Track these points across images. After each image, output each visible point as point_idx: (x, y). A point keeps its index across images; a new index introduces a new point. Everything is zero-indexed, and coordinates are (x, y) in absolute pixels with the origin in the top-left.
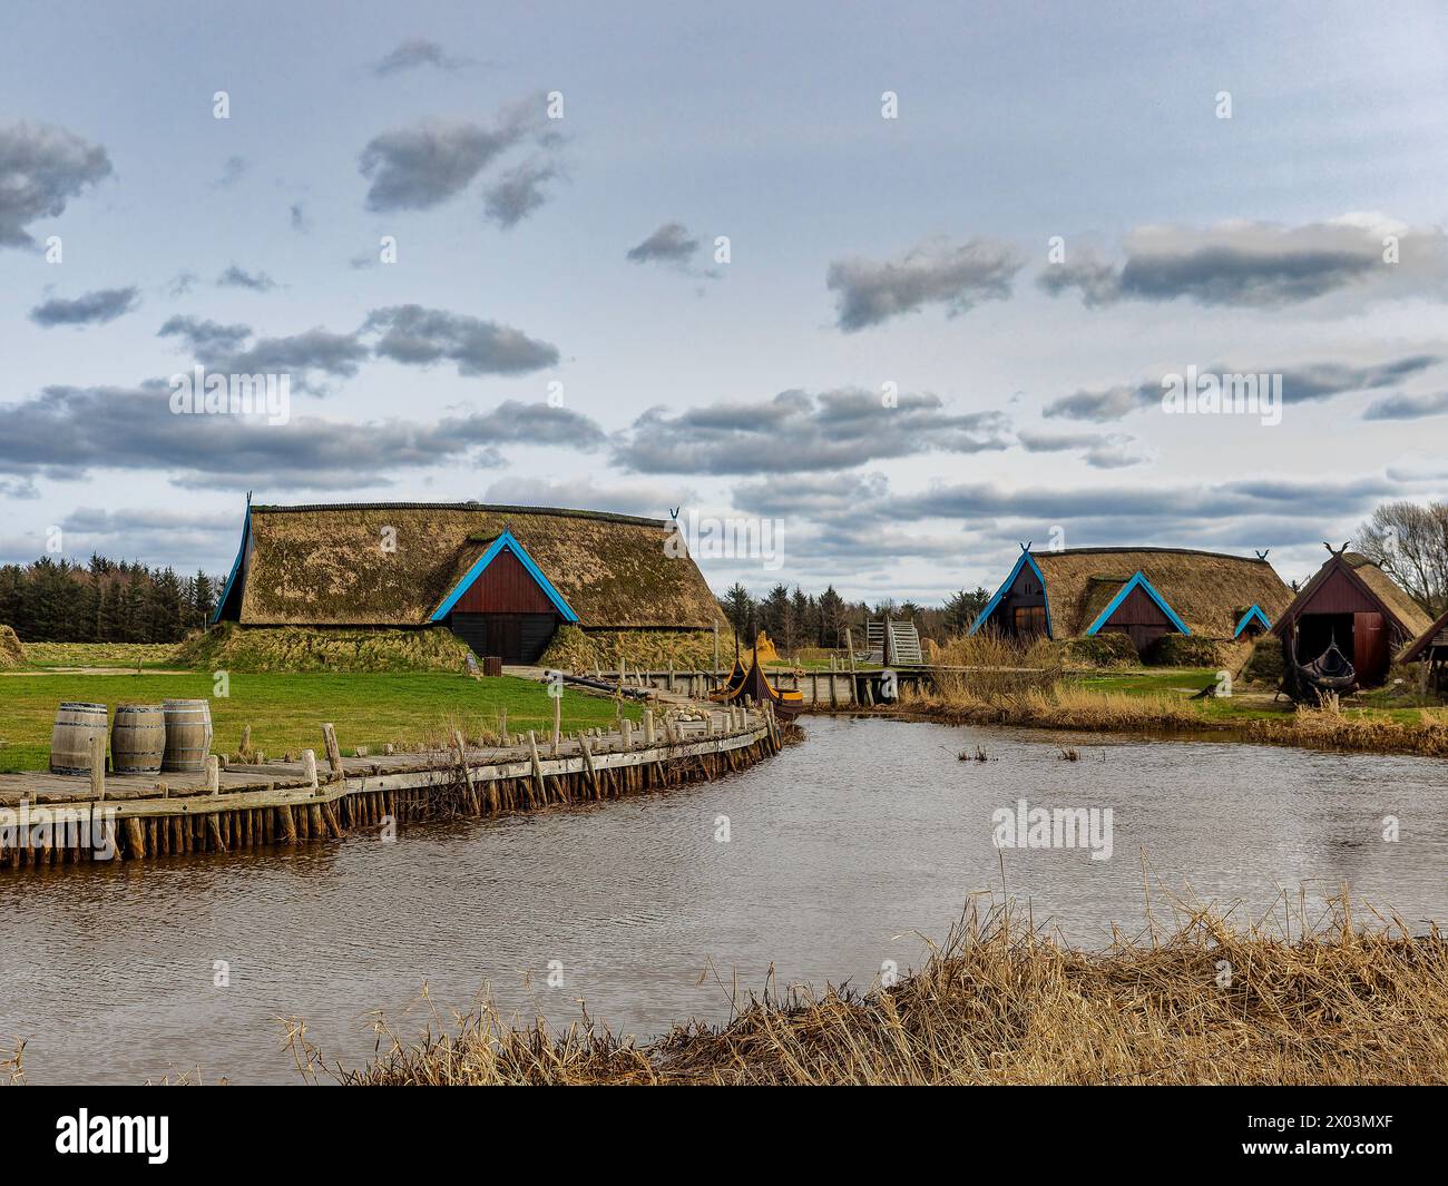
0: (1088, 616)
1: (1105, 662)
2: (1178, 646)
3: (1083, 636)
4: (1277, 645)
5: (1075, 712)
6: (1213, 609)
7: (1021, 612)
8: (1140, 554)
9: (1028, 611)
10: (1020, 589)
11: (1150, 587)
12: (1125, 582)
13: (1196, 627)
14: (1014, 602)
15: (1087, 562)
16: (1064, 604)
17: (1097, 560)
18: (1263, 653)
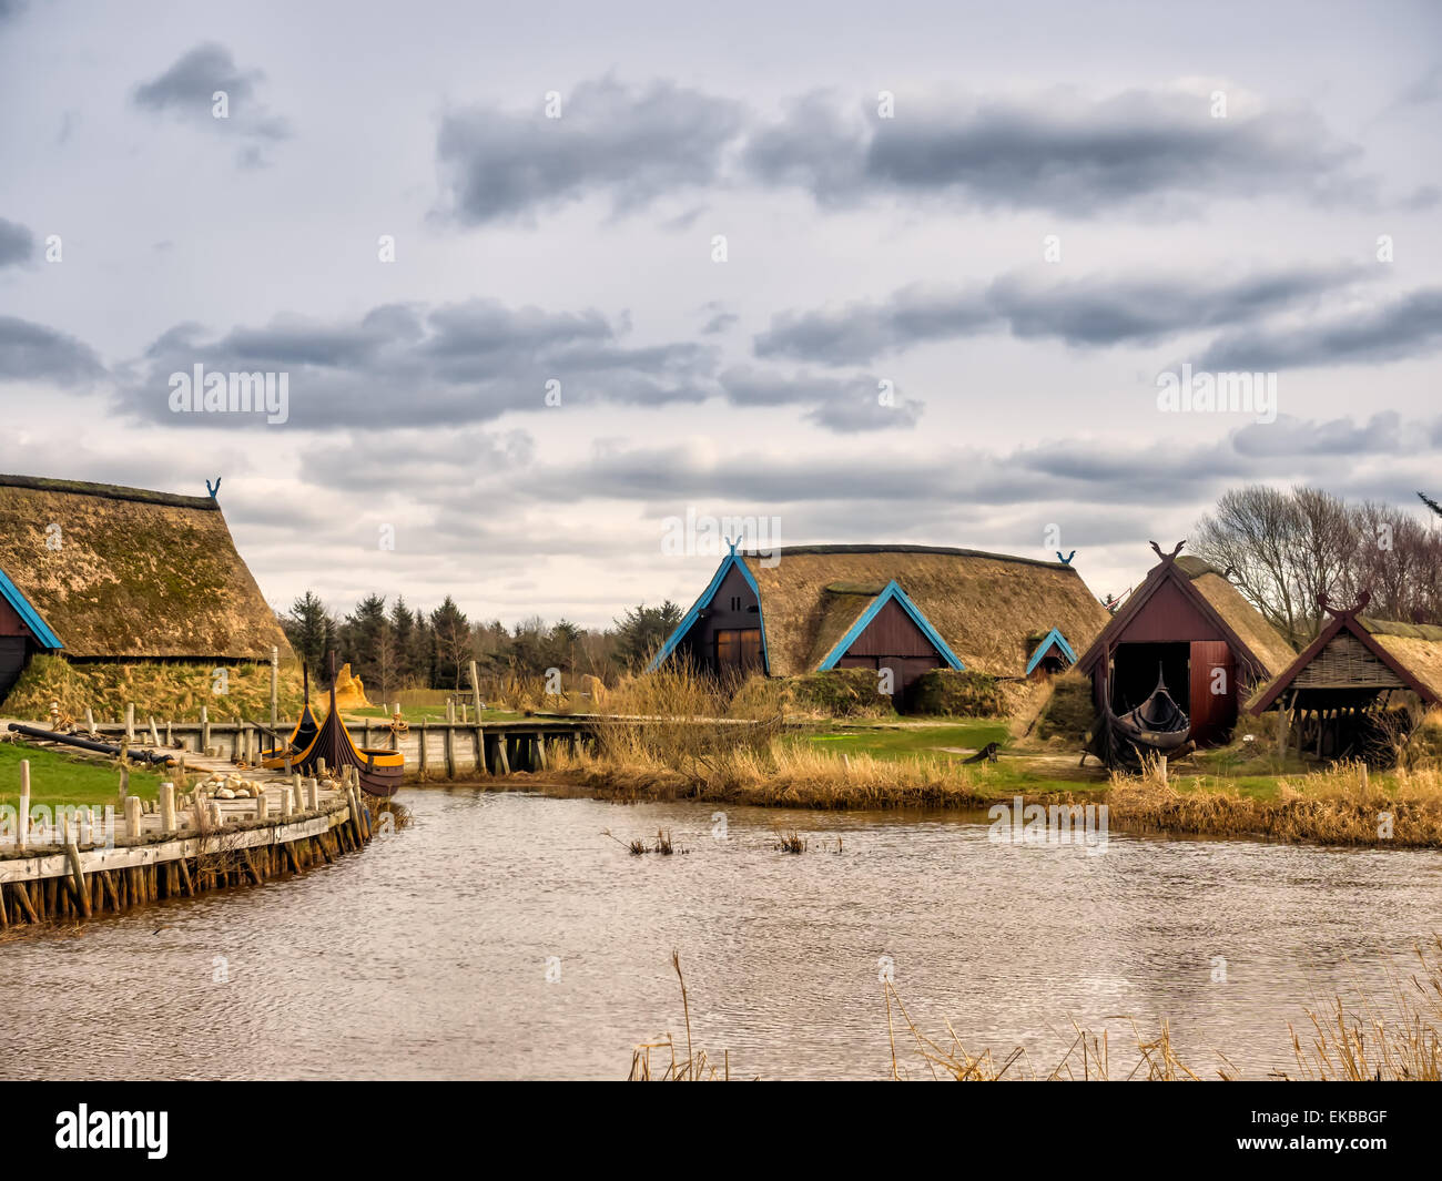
0: (821, 644)
1: (845, 710)
2: (947, 687)
3: (814, 672)
4: (1083, 687)
6: (997, 634)
7: (725, 637)
8: (895, 555)
9: (736, 635)
10: (724, 604)
11: (909, 602)
12: (874, 594)
13: (973, 660)
14: (715, 624)
15: (821, 566)
16: (787, 627)
17: (834, 562)
18: (1065, 697)
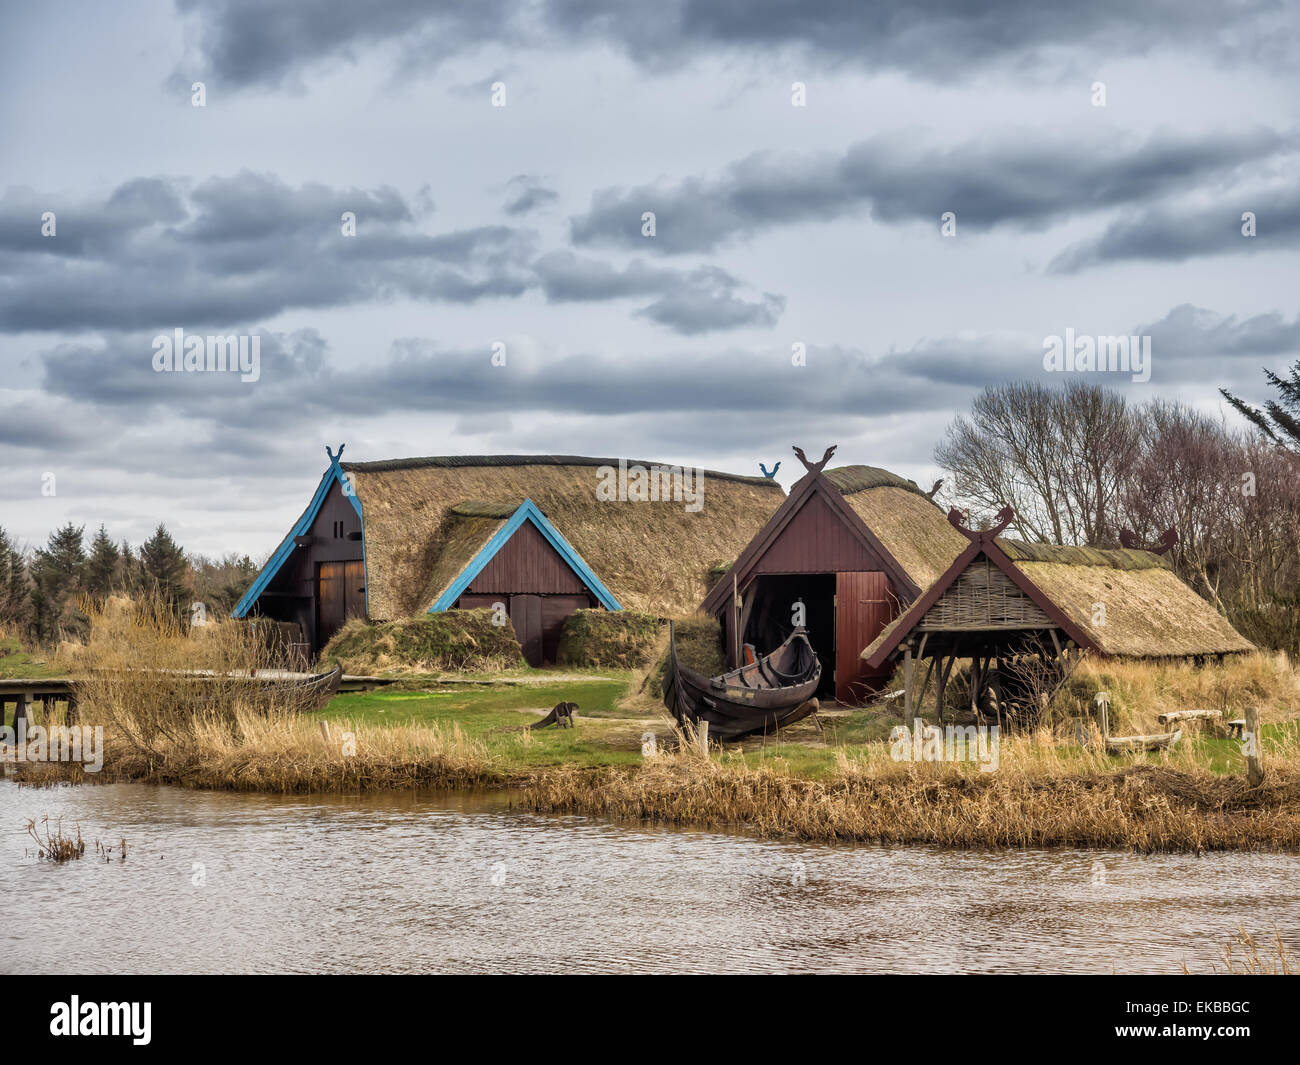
0: (435, 580)
1: (459, 662)
2: (594, 631)
3: (423, 615)
4: (708, 630)
5: (264, 758)
7: (328, 572)
8: (545, 468)
9: (339, 569)
10: (325, 530)
11: (550, 526)
12: (503, 517)
13: (636, 598)
14: (318, 554)
15: (447, 482)
16: (395, 558)
17: (465, 478)
18: (685, 644)
